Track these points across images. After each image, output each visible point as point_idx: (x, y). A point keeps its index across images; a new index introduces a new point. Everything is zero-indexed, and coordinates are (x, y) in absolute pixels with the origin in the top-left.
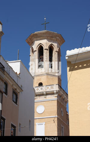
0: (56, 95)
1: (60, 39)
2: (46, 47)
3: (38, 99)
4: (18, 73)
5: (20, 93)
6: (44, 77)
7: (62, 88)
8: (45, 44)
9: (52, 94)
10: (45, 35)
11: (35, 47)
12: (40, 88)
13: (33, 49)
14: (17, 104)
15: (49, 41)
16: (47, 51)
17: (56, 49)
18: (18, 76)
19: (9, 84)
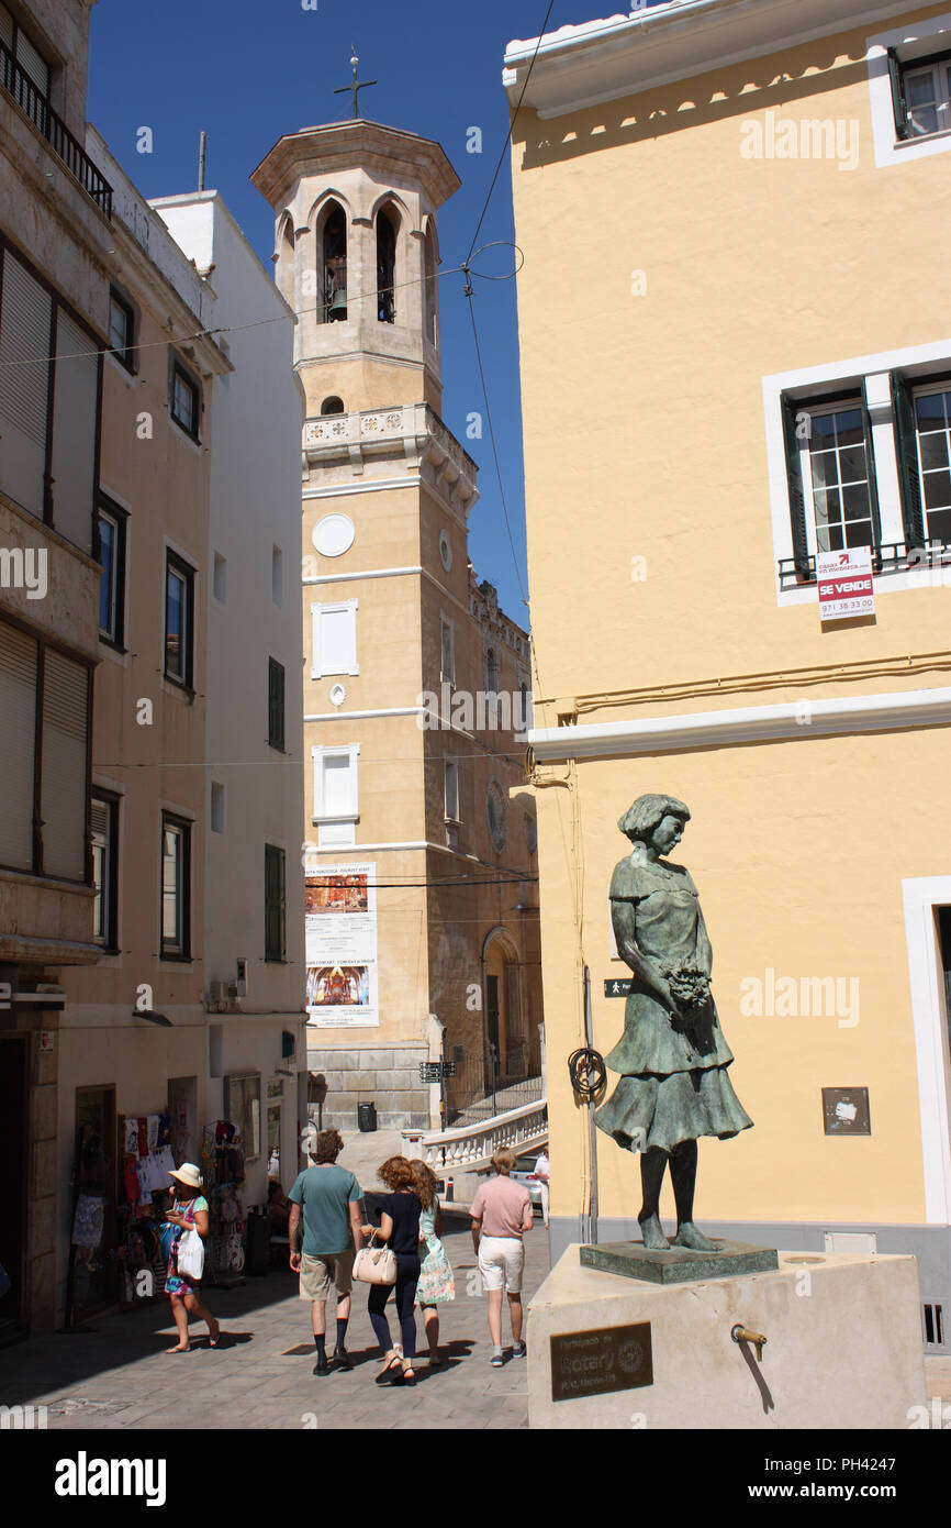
0: (417, 462)
1: (433, 171)
2: (363, 207)
3: (318, 483)
4: (203, 264)
5: (217, 379)
6: (352, 366)
7: (444, 427)
8: (357, 196)
9: (396, 453)
10: (357, 146)
11: (303, 207)
12: (328, 426)
13: (290, 223)
14: (199, 444)
15: (377, 179)
16: (366, 230)
17: (412, 220)
18: (204, 282)
19: (143, 309)
